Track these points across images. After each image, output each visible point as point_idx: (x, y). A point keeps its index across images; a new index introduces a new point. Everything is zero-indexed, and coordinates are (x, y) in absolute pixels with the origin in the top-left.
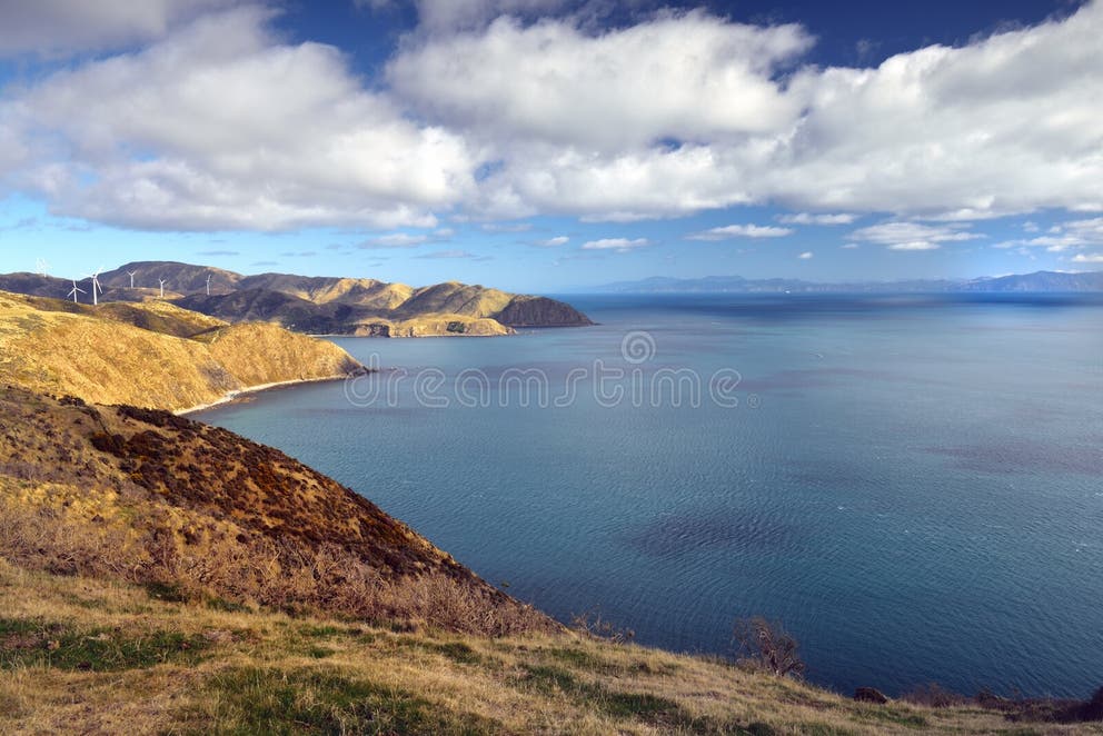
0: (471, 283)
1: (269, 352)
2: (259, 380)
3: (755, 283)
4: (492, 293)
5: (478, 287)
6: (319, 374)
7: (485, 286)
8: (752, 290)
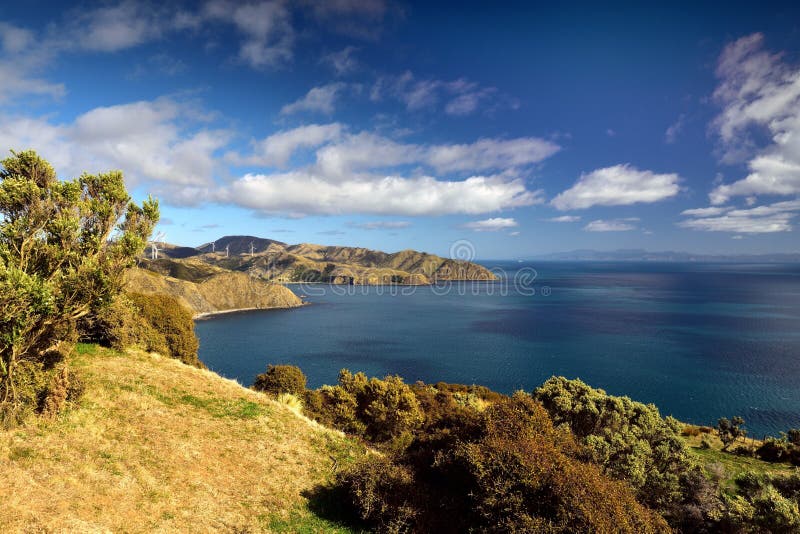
0: (420, 250)
1: (240, 290)
2: (228, 307)
3: (655, 254)
4: (432, 258)
5: (424, 254)
6: (269, 305)
7: (429, 252)
8: (649, 259)
